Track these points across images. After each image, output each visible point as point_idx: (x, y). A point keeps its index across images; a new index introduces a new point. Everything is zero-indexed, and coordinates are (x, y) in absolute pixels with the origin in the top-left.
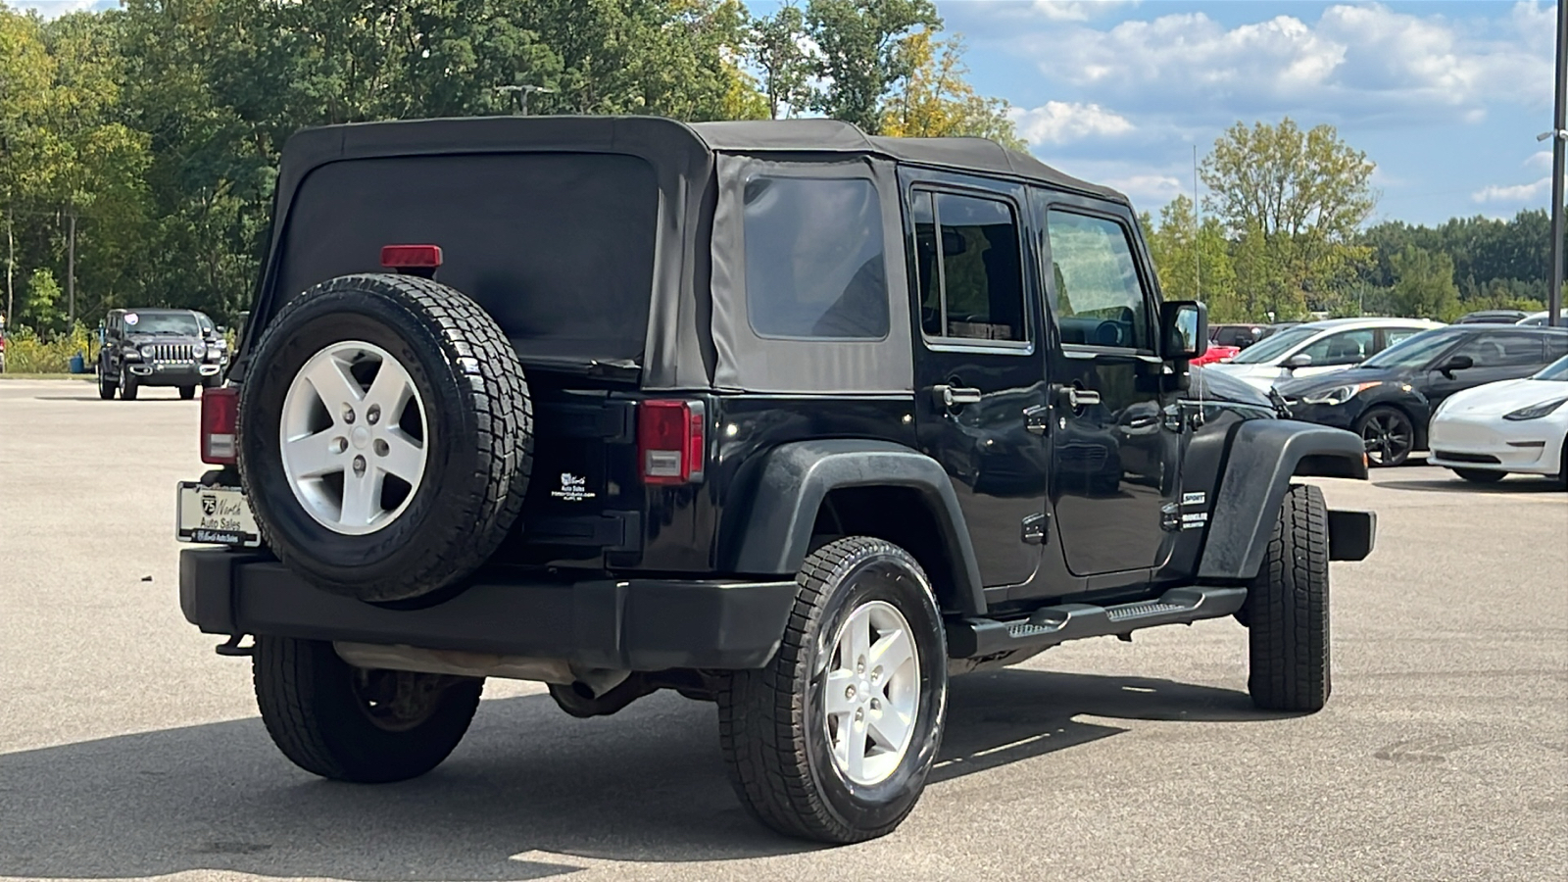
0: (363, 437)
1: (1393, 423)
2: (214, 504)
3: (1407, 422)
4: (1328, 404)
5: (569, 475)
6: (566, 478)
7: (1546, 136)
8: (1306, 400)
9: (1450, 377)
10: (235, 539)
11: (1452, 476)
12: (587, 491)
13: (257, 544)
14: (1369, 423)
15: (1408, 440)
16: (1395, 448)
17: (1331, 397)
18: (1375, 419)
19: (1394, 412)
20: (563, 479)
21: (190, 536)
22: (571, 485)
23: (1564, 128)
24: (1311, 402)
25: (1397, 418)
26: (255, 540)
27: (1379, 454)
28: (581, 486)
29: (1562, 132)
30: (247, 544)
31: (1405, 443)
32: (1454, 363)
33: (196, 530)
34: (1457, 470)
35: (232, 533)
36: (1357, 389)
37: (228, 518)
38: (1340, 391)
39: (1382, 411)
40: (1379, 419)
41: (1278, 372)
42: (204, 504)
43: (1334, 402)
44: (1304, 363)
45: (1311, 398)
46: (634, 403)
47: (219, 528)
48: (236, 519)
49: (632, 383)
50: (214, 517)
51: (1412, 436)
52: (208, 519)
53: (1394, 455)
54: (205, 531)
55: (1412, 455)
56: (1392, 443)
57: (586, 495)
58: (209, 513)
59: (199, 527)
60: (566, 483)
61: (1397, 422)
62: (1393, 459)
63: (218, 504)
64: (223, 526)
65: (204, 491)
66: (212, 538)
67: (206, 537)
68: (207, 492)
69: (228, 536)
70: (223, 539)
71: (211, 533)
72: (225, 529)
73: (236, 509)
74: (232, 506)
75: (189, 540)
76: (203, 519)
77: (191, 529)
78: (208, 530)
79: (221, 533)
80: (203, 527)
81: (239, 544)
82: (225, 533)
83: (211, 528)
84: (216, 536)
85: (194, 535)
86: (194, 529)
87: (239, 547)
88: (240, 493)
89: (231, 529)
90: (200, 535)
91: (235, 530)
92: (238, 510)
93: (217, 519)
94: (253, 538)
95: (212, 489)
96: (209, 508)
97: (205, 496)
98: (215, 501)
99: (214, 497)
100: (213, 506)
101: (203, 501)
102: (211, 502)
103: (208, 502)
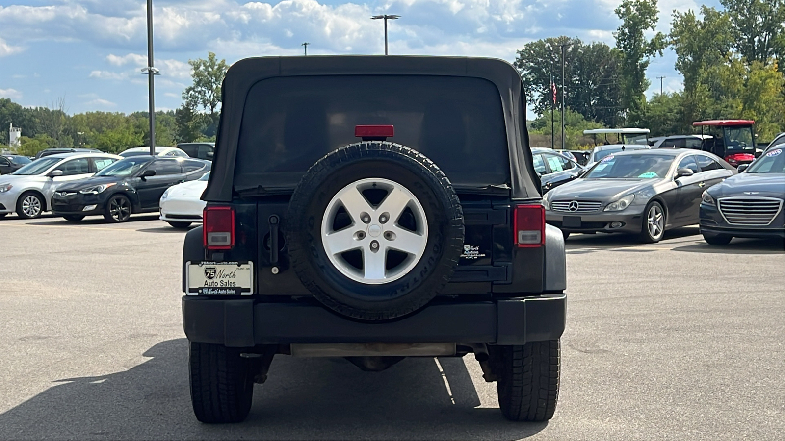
0: (375, 231)
1: (123, 202)
2: (215, 273)
3: (128, 201)
4: (92, 194)
5: (469, 246)
6: (467, 247)
7: (145, 69)
8: (81, 192)
9: (145, 180)
10: (234, 292)
11: (168, 225)
12: (480, 254)
13: (251, 293)
14: (113, 202)
15: (129, 210)
16: (124, 213)
17: (94, 190)
18: (115, 200)
19: (124, 197)
20: (465, 248)
21: (198, 292)
22: (470, 251)
23: (153, 66)
24: (84, 193)
25: (124, 199)
27: (117, 216)
28: (477, 251)
29: (152, 68)
30: (243, 294)
31: (128, 211)
32: (147, 173)
33: (202, 288)
34: (170, 222)
35: (230, 289)
36: (106, 186)
37: (225, 280)
38: (98, 187)
39: (118, 196)
40: (117, 200)
41: (47, 179)
42: (207, 273)
43: (96, 193)
44: (59, 174)
45: (83, 191)
46: (509, 206)
47: (219, 286)
48: (232, 280)
49: (506, 197)
50: (215, 280)
51: (131, 208)
52: (209, 281)
53: (123, 217)
54: (209, 288)
55: (132, 215)
56: (122, 211)
57: (479, 255)
58: (210, 278)
59: (203, 286)
60: (467, 250)
61: (124, 201)
62: (123, 219)
63: (217, 272)
64: (222, 285)
65: (206, 265)
66: (216, 292)
67: (210, 292)
68: (208, 266)
69: (228, 290)
70: (224, 292)
71: (214, 289)
72: (224, 286)
73: (232, 275)
74: (229, 273)
75: (197, 294)
76: (206, 281)
77: (197, 287)
78: (211, 288)
79: (222, 289)
80: (206, 286)
81: (237, 294)
82: (225, 289)
83: (212, 286)
84: (218, 291)
85: (200, 291)
86: (199, 288)
87: (237, 296)
88: (236, 265)
89: (229, 286)
90: (205, 290)
91: (233, 286)
92: (234, 275)
93: (217, 281)
94: (248, 290)
95: (214, 264)
96: (210, 275)
97: (206, 268)
98: (215, 271)
99: (214, 268)
100: (214, 274)
101: (206, 271)
102: (212, 271)
103: (209, 272)
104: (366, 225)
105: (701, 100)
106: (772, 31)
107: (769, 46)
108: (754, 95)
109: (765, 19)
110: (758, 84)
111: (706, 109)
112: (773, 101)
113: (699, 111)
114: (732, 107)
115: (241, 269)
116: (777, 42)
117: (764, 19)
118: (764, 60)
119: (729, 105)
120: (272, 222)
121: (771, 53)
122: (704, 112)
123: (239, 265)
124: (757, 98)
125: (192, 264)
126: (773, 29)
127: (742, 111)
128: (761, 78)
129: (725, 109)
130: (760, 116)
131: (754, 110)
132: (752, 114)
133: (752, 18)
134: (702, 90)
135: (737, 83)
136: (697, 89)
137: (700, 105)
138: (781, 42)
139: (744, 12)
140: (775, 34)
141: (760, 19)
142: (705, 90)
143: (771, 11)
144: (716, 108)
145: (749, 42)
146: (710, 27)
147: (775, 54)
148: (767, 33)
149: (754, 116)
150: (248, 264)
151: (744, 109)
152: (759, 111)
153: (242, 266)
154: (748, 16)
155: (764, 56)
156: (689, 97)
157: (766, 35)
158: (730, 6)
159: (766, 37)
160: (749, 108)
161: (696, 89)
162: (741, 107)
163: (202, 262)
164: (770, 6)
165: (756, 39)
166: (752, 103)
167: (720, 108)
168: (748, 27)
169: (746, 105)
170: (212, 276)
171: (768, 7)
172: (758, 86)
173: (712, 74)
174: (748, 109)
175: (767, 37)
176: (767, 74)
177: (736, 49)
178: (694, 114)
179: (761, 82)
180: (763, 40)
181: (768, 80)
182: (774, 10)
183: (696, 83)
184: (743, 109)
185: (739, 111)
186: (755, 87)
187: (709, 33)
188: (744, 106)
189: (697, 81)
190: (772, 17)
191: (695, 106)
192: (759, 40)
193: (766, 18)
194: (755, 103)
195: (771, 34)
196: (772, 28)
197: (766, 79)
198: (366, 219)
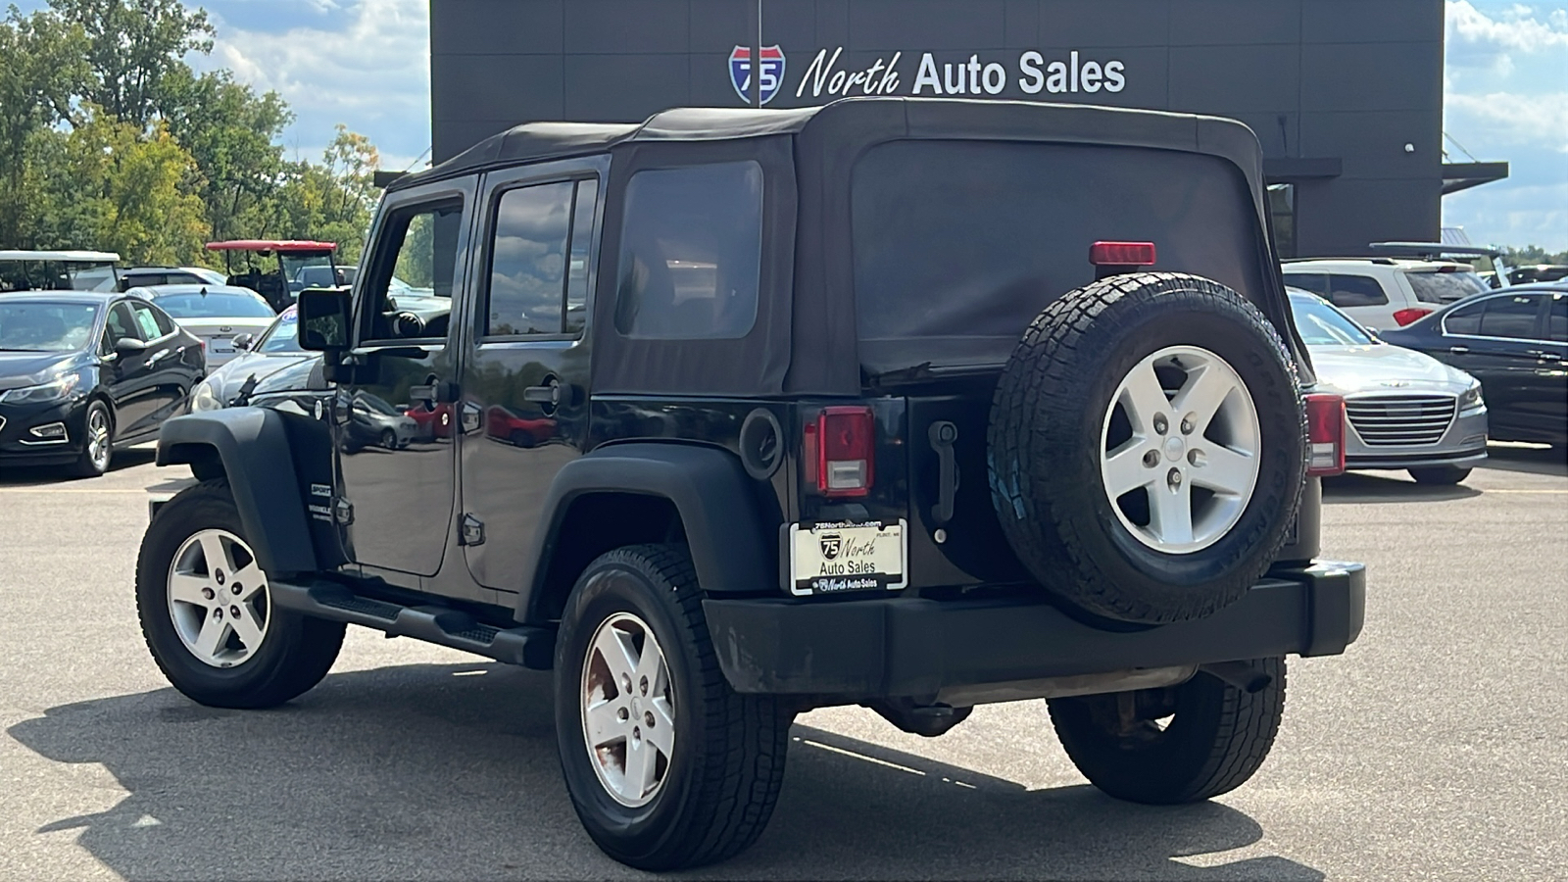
0: (1177, 448)
2: (838, 546)
10: (874, 584)
13: (904, 584)
21: (811, 587)
26: (900, 581)
30: (890, 586)
33: (817, 579)
35: (867, 577)
37: (856, 560)
42: (824, 547)
47: (846, 573)
48: (868, 560)
50: (838, 561)
52: (829, 563)
54: (829, 578)
58: (830, 556)
59: (818, 575)
63: (842, 546)
64: (851, 570)
65: (824, 529)
66: (842, 586)
67: (833, 586)
68: (827, 532)
69: (863, 580)
70: (856, 585)
71: (838, 580)
72: (855, 573)
73: (868, 548)
74: (862, 546)
75: (809, 592)
76: (823, 564)
77: (809, 578)
78: (833, 577)
79: (852, 578)
80: (824, 574)
81: (880, 588)
82: (859, 578)
83: (835, 574)
84: (846, 583)
85: (815, 585)
86: (812, 578)
87: (880, 593)
88: (877, 528)
89: (864, 572)
90: (823, 584)
91: (870, 572)
92: (871, 548)
93: (843, 563)
94: (898, 579)
95: (838, 527)
96: (830, 550)
97: (824, 537)
98: (839, 542)
99: (838, 537)
100: (836, 548)
101: (822, 542)
102: (833, 543)
103: (828, 544)
104: (1161, 437)
105: (33, 196)
106: (152, 66)
107: (147, 95)
108: (139, 190)
109: (137, 42)
110: (147, 170)
111: (44, 215)
112: (174, 203)
113: (31, 219)
114: (94, 213)
115: (884, 535)
116: (163, 89)
117: (134, 41)
118: (139, 123)
119: (90, 208)
120: (944, 437)
121: (151, 110)
122: (40, 221)
123: (882, 528)
124: (145, 198)
125: (800, 528)
126: (155, 63)
127: (116, 221)
128: (152, 158)
129: (82, 216)
130: (153, 232)
131: (140, 221)
132: (137, 229)
133: (111, 38)
134: (35, 175)
135: (101, 166)
136: (25, 174)
137: (32, 205)
138: (170, 88)
139: (96, 25)
140: (156, 72)
141: (127, 42)
142: (42, 177)
143: (149, 27)
144: (65, 214)
145: (106, 86)
146: (48, 51)
147: (158, 112)
148: (142, 70)
149: (141, 232)
150: (897, 524)
151: (121, 217)
152: (151, 224)
153: (888, 529)
154: (103, 33)
155: (137, 115)
156: (10, 189)
157: (141, 73)
158: (68, 11)
159: (137, 77)
160: (131, 217)
161: (22, 173)
162: (113, 214)
163: (818, 524)
164: (145, 16)
165: (121, 80)
166: (136, 207)
167: (72, 213)
168: (104, 53)
169: (124, 210)
170: (833, 553)
171: (142, 18)
172: (147, 173)
173: (42, 146)
174: (129, 218)
175: (142, 77)
176: (163, 151)
177: (80, 97)
178: (21, 225)
179: (152, 166)
180: (134, 82)
181: (167, 163)
182: (155, 25)
183: (21, 161)
184: (118, 217)
185: (112, 221)
186: (142, 175)
187: (46, 61)
188: (120, 211)
189: (24, 157)
190: (151, 38)
191: (22, 207)
192: (127, 83)
193: (139, 39)
194: (141, 206)
195: (149, 72)
196: (151, 61)
197: (162, 161)
198: (1162, 427)
